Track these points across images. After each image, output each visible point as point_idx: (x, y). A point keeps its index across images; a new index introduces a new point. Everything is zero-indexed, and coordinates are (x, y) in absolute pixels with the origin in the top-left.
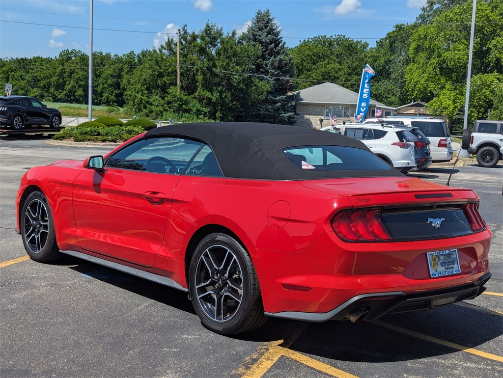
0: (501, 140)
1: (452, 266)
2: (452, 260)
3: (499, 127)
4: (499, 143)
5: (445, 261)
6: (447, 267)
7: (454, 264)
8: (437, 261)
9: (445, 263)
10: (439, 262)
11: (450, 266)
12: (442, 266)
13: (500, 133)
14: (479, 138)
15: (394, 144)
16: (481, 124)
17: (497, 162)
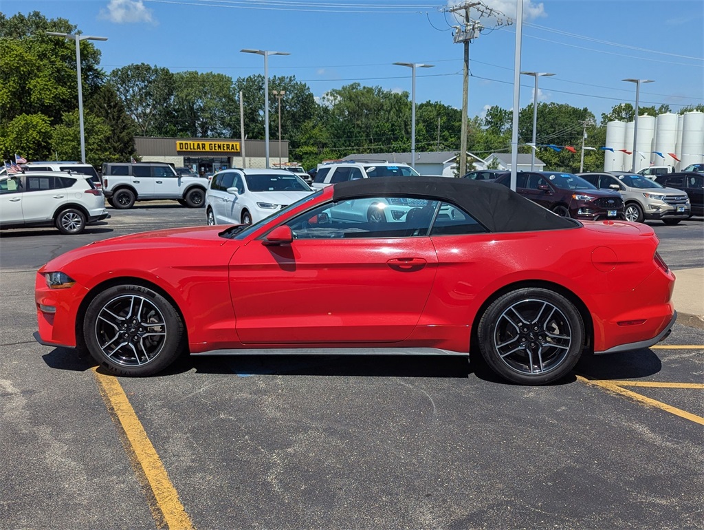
0: (134, 182)
3: (130, 170)
4: (134, 185)
13: (133, 175)
14: (113, 181)
15: (86, 192)
16: (112, 167)
17: (133, 203)
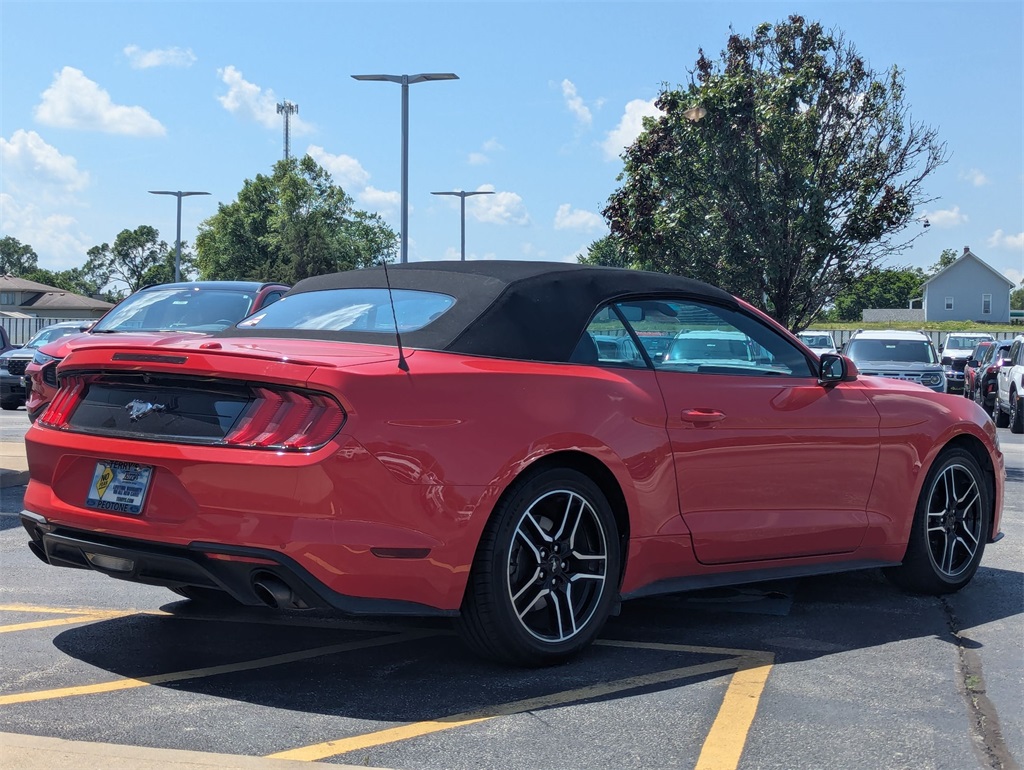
1: (132, 498)
2: (136, 486)
5: (124, 484)
6: (122, 496)
7: (136, 495)
8: (109, 480)
9: (123, 488)
10: (112, 485)
11: (128, 497)
12: (115, 492)
